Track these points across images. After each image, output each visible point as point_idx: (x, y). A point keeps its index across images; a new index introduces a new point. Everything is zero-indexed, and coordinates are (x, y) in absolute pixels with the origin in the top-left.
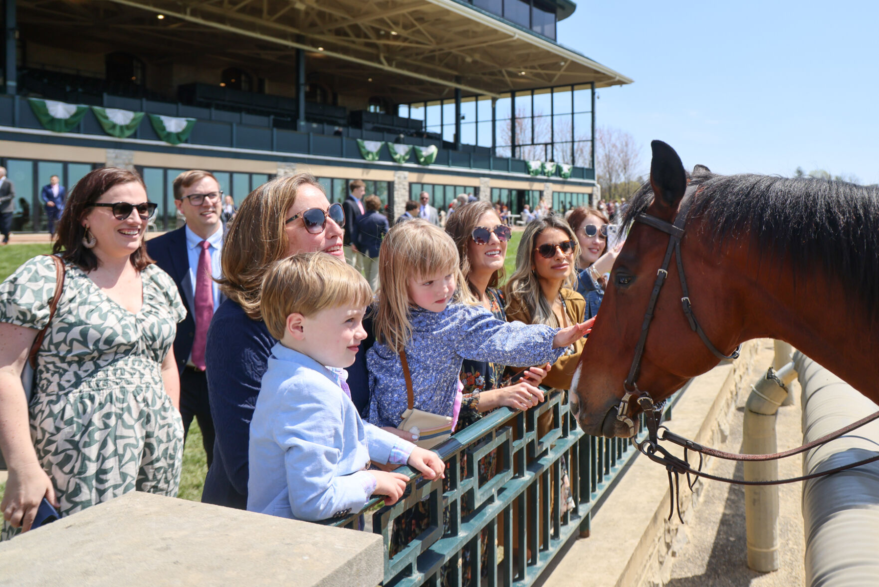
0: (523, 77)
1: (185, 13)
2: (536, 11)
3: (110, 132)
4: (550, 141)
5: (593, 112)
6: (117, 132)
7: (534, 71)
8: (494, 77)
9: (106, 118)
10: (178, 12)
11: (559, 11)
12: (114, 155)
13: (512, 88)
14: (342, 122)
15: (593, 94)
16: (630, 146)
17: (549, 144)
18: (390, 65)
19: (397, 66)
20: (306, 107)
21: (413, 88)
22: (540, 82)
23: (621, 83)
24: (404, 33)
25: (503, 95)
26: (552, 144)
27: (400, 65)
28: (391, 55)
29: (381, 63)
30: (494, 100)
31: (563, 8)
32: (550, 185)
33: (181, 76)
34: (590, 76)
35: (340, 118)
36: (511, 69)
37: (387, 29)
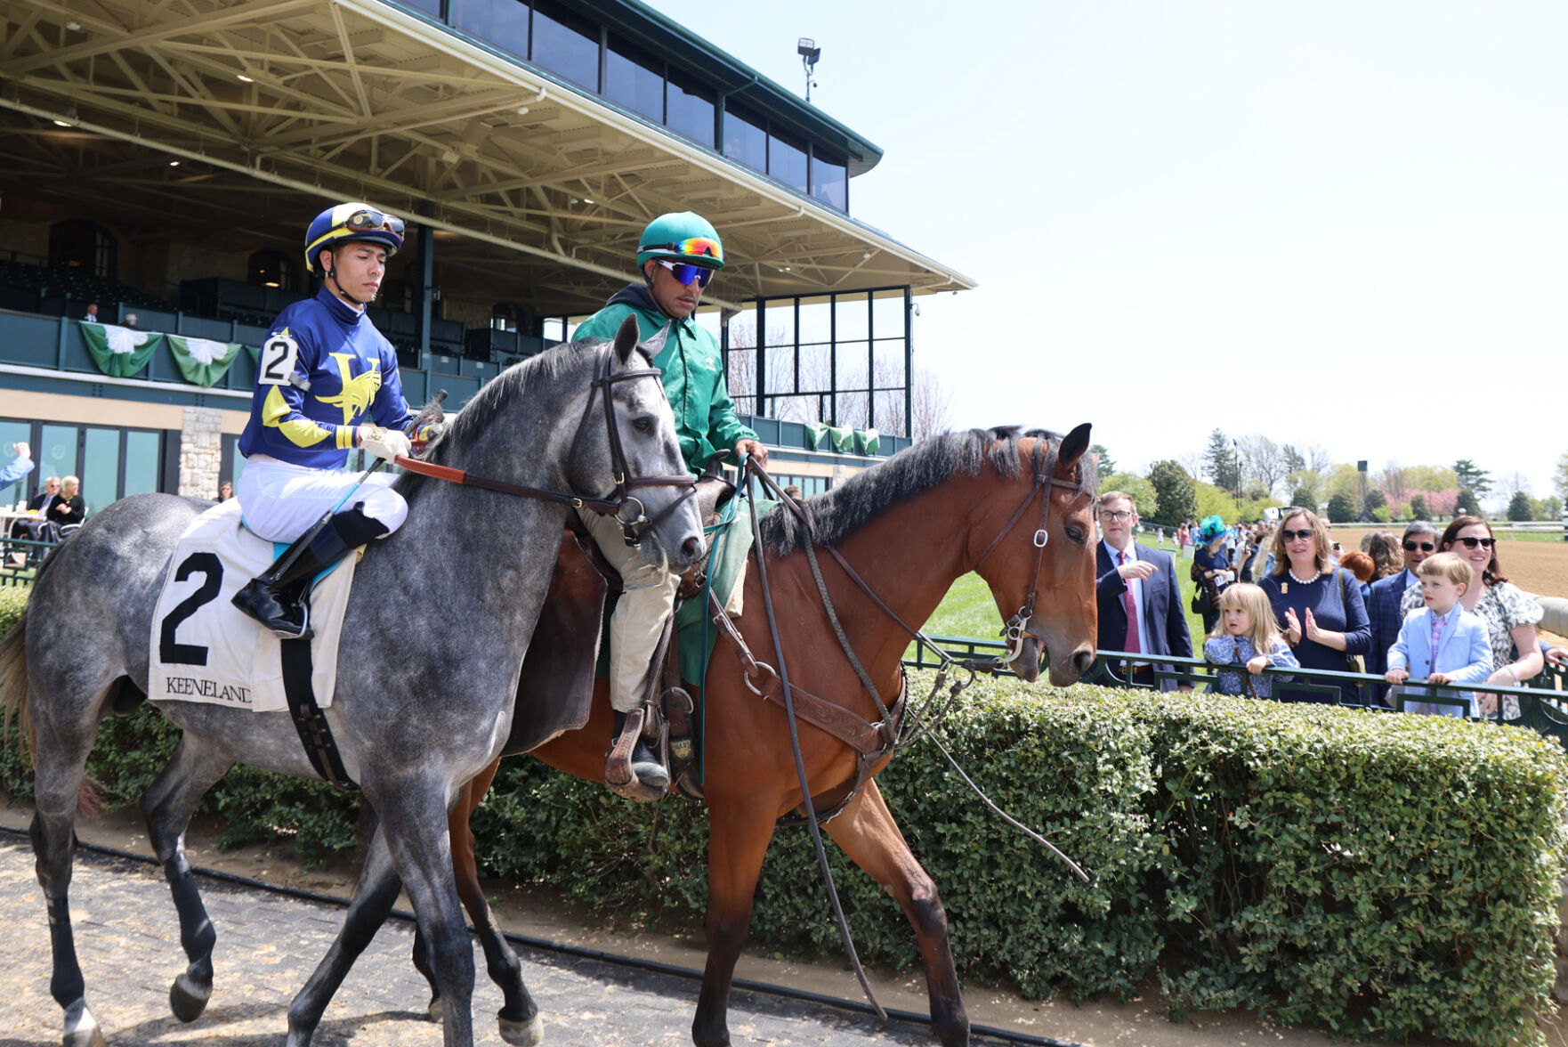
0: (785, 275)
1: (254, 166)
2: (816, 162)
3: (190, 377)
4: (829, 389)
5: (907, 338)
6: (200, 378)
7: (806, 266)
8: (730, 275)
9: (186, 353)
10: (243, 163)
11: (852, 162)
12: (194, 417)
13: (762, 293)
14: (455, 348)
15: (908, 307)
16: (932, 393)
17: (827, 393)
18: (568, 254)
19: (578, 257)
20: (432, 330)
21: (582, 291)
22: (816, 285)
23: (956, 287)
24: (606, 203)
25: (744, 304)
26: (833, 393)
27: (581, 255)
28: (571, 236)
29: (554, 251)
30: (726, 314)
31: (859, 157)
32: (843, 468)
33: (183, 265)
34: (903, 276)
35: (455, 342)
36: (770, 263)
37: (580, 195)
